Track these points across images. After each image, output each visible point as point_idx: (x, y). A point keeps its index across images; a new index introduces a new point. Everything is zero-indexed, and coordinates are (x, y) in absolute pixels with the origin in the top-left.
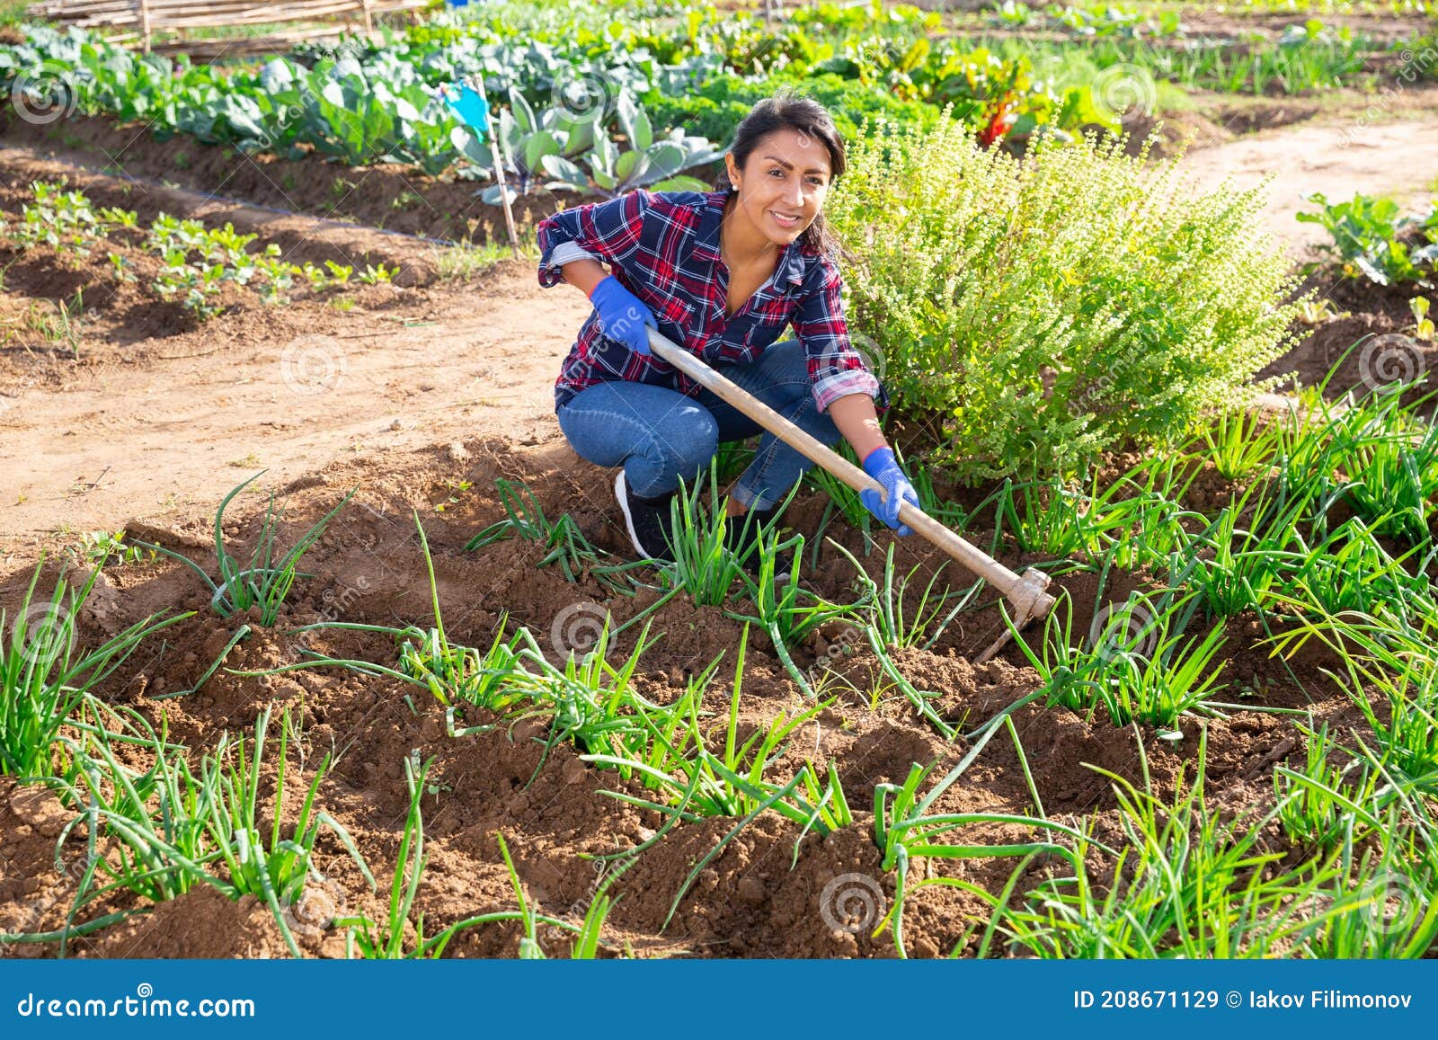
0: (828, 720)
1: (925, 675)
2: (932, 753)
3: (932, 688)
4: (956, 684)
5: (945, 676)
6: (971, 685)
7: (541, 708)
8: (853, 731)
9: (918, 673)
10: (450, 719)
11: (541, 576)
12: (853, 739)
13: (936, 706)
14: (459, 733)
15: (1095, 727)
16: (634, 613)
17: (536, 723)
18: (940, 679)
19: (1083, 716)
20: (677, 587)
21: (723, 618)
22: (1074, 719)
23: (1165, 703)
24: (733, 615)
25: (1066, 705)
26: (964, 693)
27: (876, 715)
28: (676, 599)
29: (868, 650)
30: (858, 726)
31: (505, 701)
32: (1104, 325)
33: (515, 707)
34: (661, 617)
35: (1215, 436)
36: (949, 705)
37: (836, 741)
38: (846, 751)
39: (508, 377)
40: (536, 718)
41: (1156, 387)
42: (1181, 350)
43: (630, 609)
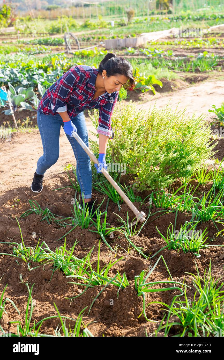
0: (118, 257)
1: (139, 243)
2: (144, 264)
3: (141, 246)
4: (146, 244)
5: (143, 243)
6: (149, 244)
7: (50, 261)
8: (125, 260)
9: (137, 243)
10: (29, 266)
11: (42, 224)
12: (125, 262)
13: (142, 250)
14: (31, 269)
15: (180, 253)
16: (67, 232)
17: (50, 265)
18: (142, 244)
19: (177, 251)
20: (76, 225)
21: (88, 231)
22: (175, 252)
23: (195, 247)
24: (91, 230)
25: (173, 249)
26: (148, 246)
27: (129, 255)
28: (77, 228)
29: (124, 237)
30: (126, 258)
31: (41, 260)
32: (171, 156)
33: (43, 261)
34: (73, 233)
35: (197, 174)
36: (145, 250)
37: (121, 263)
38: (124, 265)
39: (22, 167)
40: (49, 264)
41: (184, 167)
42: (188, 158)
43: (65, 231)
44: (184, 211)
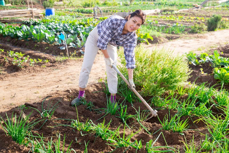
0: (134, 132)
1: (145, 125)
2: (149, 137)
3: (147, 127)
4: (150, 126)
5: (148, 125)
6: (152, 127)
7: (94, 131)
8: (138, 134)
9: (144, 125)
10: (81, 133)
11: (87, 111)
12: (138, 135)
13: (147, 130)
14: (83, 135)
15: (170, 133)
16: (102, 116)
17: (94, 134)
18: (147, 126)
19: (169, 131)
20: (107, 113)
21: (115, 117)
23: (180, 129)
24: (116, 116)
25: (166, 130)
26: (151, 128)
27: (140, 131)
29: (137, 121)
30: (139, 133)
31: (88, 130)
32: (165, 76)
33: (89, 131)
34: (106, 117)
36: (149, 130)
37: (136, 135)
38: (137, 137)
39: (72, 79)
40: (94, 133)
41: (172, 84)
42: (175, 79)
43: (101, 116)
44: (172, 109)
